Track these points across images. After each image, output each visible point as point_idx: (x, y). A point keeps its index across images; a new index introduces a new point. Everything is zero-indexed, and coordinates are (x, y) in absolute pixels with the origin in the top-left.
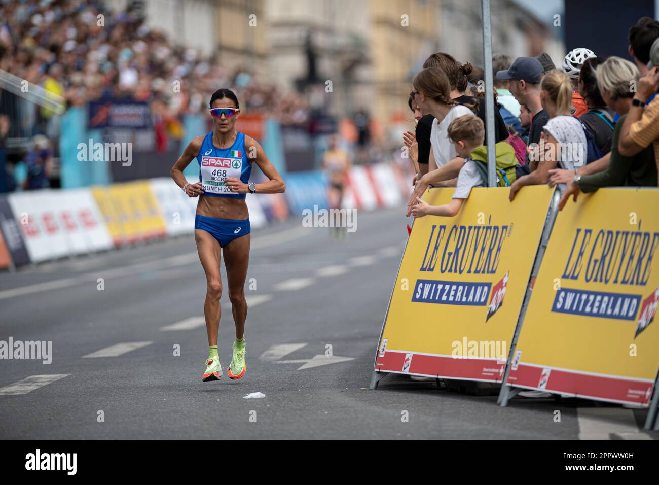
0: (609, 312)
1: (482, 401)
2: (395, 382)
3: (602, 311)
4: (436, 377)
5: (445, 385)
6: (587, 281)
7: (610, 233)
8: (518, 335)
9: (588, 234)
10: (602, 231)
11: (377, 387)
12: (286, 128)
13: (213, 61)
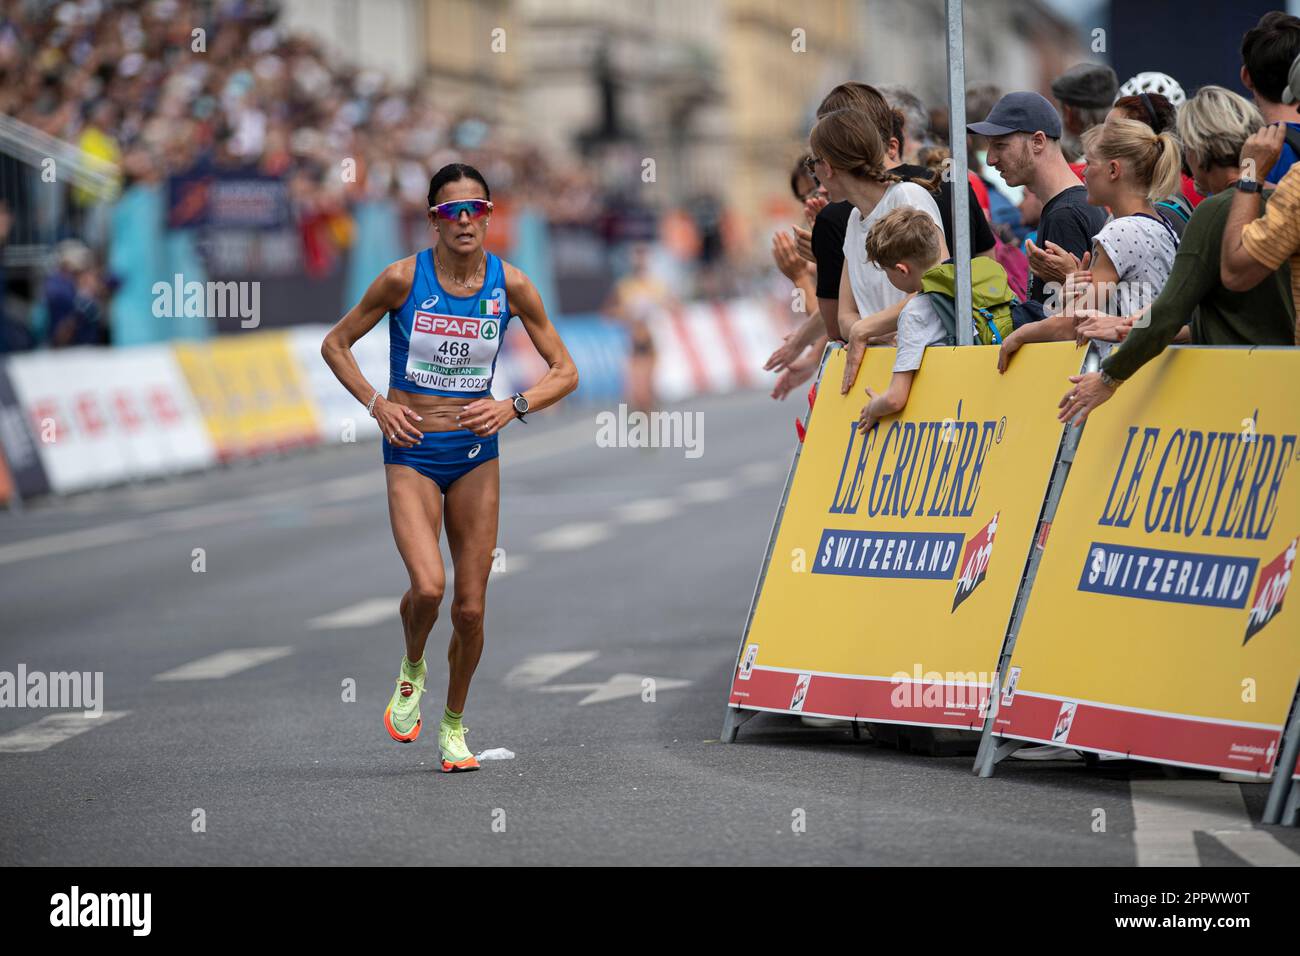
0: (1194, 591)
1: (942, 765)
2: (770, 729)
3: (1180, 589)
4: (853, 719)
5: (871, 734)
6: (1149, 529)
7: (1196, 435)
8: (1015, 638)
9: (1152, 438)
10: (1179, 432)
11: (734, 739)
12: (558, 228)
13: (413, 96)
